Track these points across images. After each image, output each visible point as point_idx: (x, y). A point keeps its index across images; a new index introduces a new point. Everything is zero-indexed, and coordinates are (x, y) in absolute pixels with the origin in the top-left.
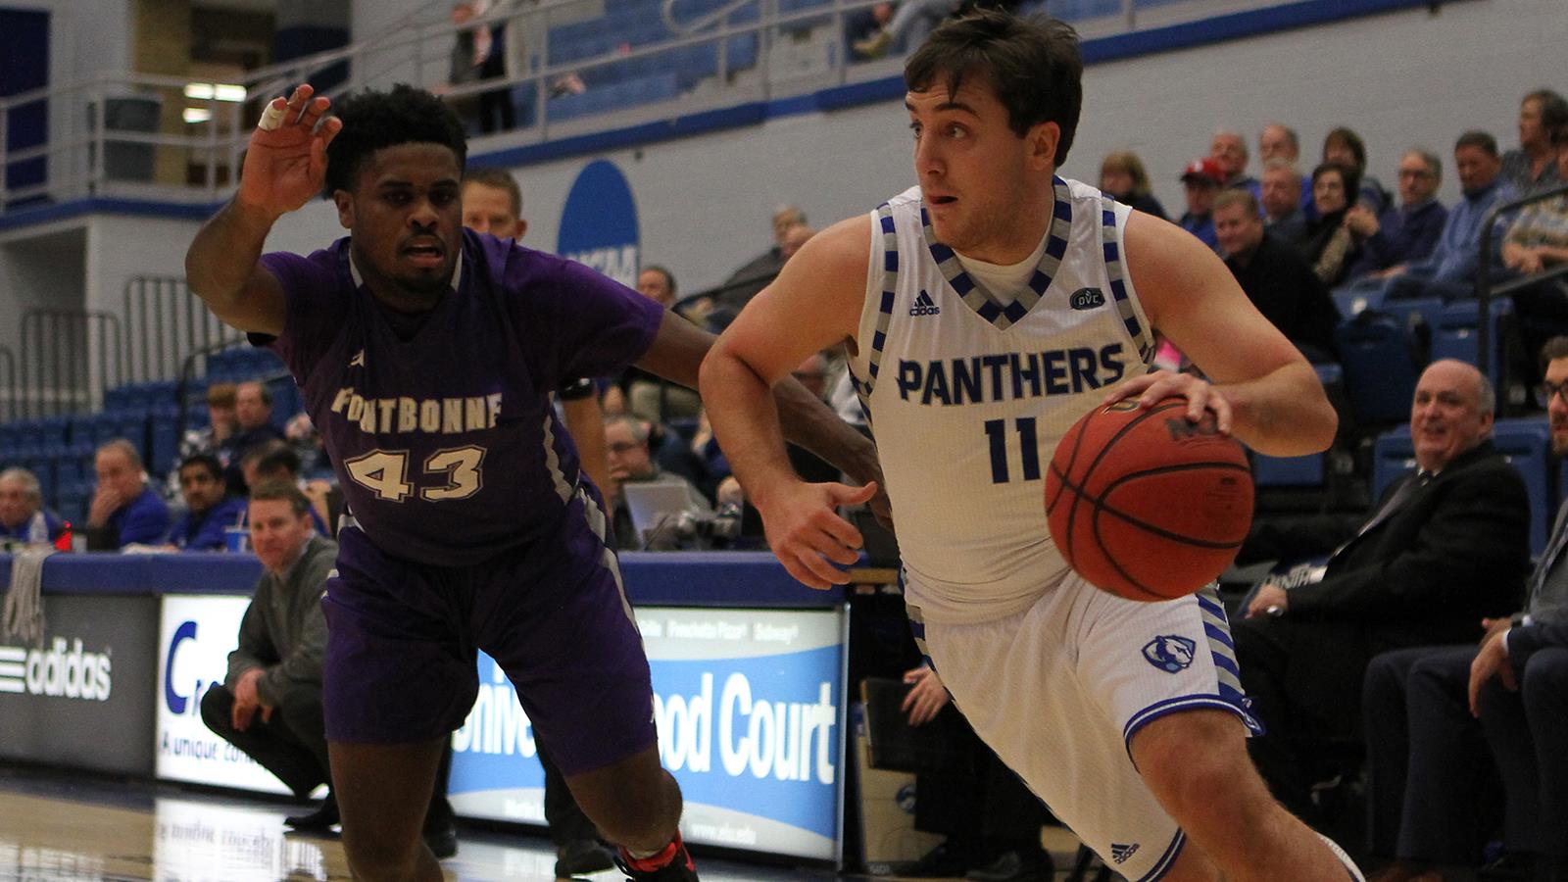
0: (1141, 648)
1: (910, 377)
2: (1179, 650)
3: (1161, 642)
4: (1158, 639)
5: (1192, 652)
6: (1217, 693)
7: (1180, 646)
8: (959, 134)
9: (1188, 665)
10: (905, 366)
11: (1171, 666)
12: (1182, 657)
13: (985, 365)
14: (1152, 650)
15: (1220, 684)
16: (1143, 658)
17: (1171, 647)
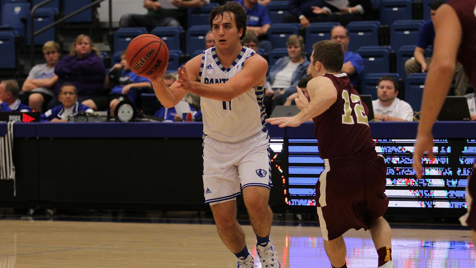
0: (256, 170)
1: (207, 81)
2: (264, 173)
3: (260, 170)
4: (260, 169)
5: (266, 174)
6: (268, 184)
7: (264, 172)
8: (228, 27)
9: (264, 176)
10: (206, 79)
11: (261, 176)
12: (264, 175)
13: (222, 81)
14: (258, 171)
15: (269, 183)
16: (256, 172)
17: (262, 172)
